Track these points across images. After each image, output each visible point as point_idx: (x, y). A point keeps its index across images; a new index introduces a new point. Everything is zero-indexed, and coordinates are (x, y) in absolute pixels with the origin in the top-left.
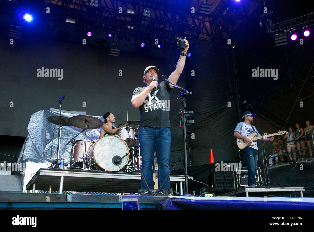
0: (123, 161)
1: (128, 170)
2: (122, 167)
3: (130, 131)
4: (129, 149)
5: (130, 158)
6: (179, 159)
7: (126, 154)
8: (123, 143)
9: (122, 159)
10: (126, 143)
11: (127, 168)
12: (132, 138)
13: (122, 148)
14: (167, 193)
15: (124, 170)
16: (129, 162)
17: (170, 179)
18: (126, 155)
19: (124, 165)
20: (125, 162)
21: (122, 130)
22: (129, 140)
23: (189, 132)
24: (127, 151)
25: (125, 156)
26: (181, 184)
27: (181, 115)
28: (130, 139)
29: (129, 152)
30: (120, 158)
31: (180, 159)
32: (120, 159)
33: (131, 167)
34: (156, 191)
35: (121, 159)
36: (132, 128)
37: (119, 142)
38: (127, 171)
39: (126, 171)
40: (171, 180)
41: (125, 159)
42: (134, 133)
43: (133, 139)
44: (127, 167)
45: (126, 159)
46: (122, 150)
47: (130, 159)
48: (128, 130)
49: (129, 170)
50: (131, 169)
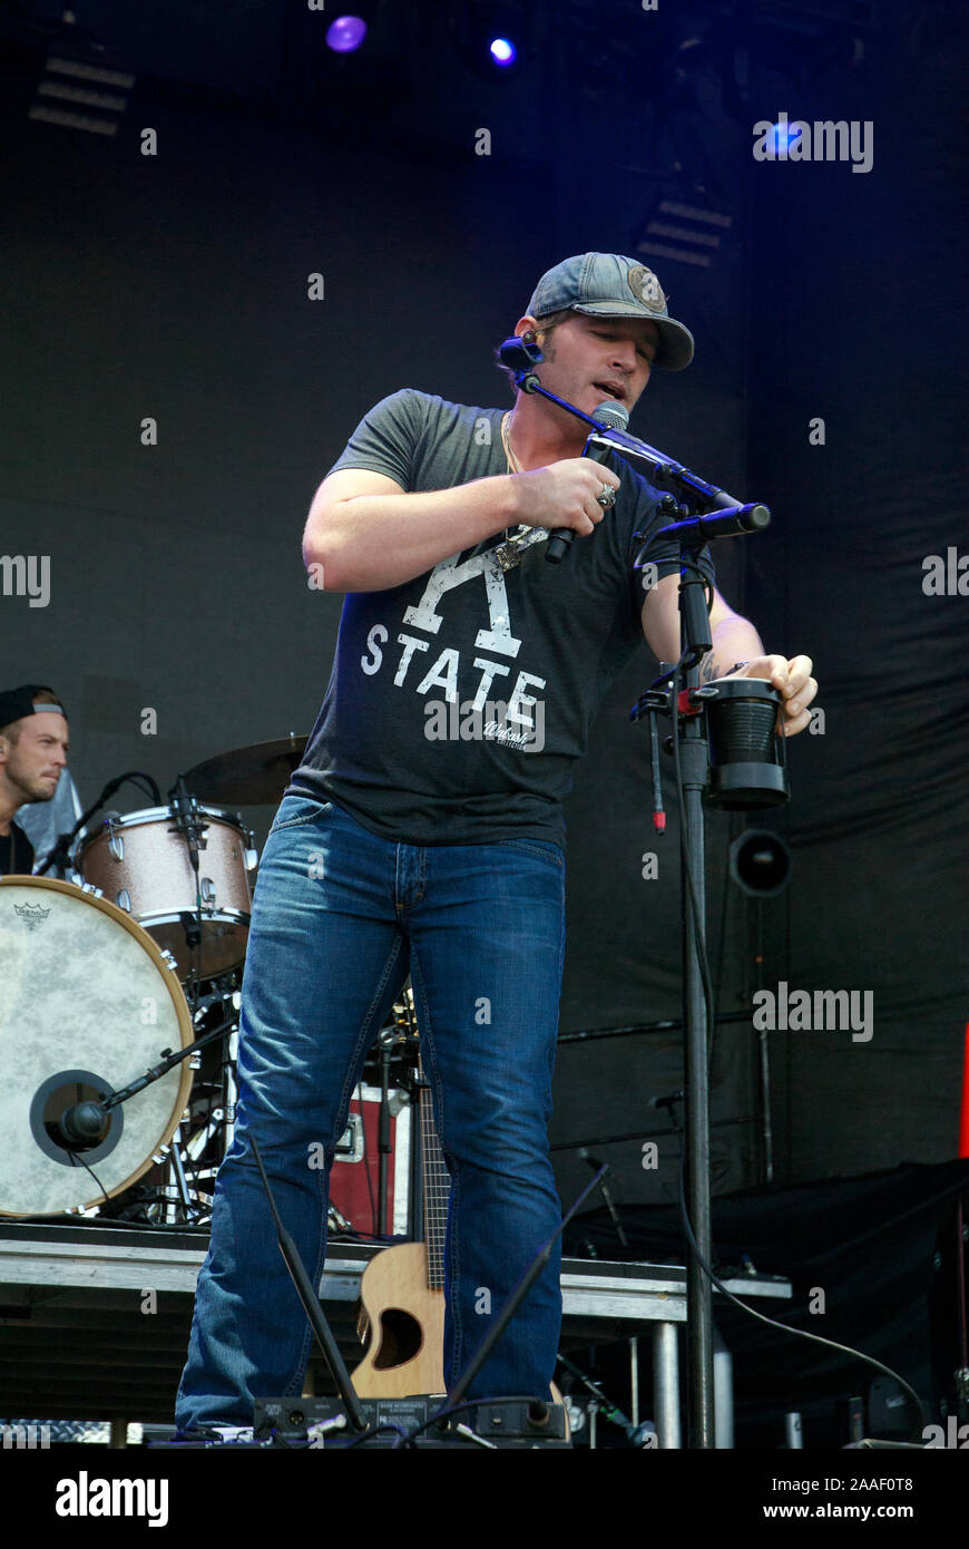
0: (128, 1124)
1: (180, 1204)
2: (124, 1175)
3: (204, 844)
4: (194, 1010)
5: (197, 1094)
6: (665, 1110)
7: (166, 1053)
8: (135, 953)
9: (124, 1104)
10: (166, 954)
11: (172, 1192)
12: (221, 912)
13: (124, 1002)
14: (516, 1432)
15: (136, 1207)
16: (189, 1132)
17: (565, 1294)
18: (163, 1069)
19: (137, 1163)
20: (153, 1134)
21: (127, 835)
22: (193, 929)
23: (765, 857)
24: (174, 1026)
25: (150, 1078)
26: (669, 1342)
27: (667, 712)
28: (204, 917)
29: (190, 1039)
30: (102, 1097)
31: (672, 1112)
32: (108, 1106)
33: (205, 1174)
34: (418, 1413)
35: (111, 1101)
36: (228, 821)
37: (102, 943)
38: (171, 1220)
39: (155, 1217)
40: (573, 1304)
41: (146, 1106)
42: (238, 860)
43: (231, 920)
44: (166, 1182)
45: (161, 1104)
46: (129, 1020)
47: (202, 1105)
48: (187, 832)
49: (186, 1208)
50: (204, 1198)
